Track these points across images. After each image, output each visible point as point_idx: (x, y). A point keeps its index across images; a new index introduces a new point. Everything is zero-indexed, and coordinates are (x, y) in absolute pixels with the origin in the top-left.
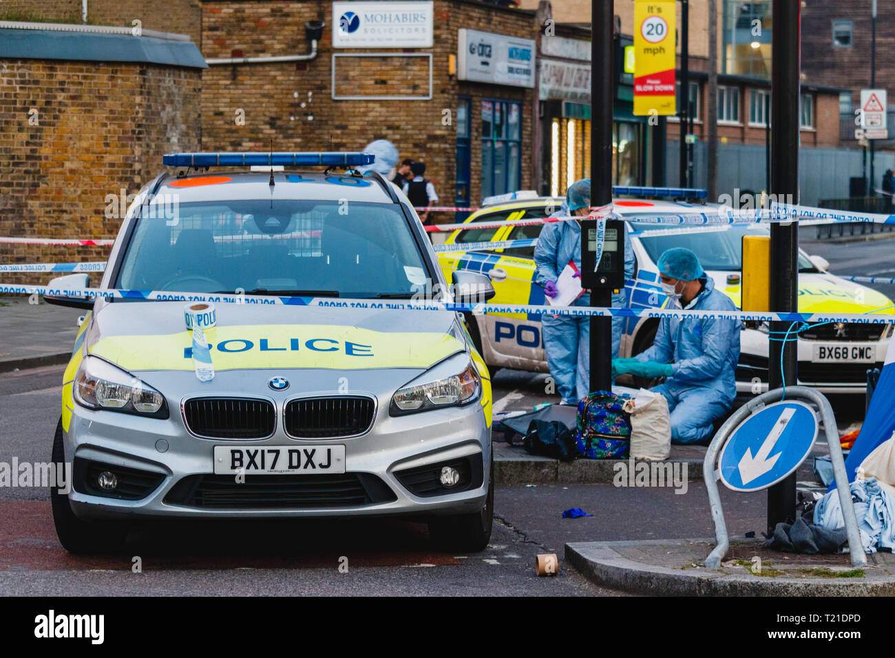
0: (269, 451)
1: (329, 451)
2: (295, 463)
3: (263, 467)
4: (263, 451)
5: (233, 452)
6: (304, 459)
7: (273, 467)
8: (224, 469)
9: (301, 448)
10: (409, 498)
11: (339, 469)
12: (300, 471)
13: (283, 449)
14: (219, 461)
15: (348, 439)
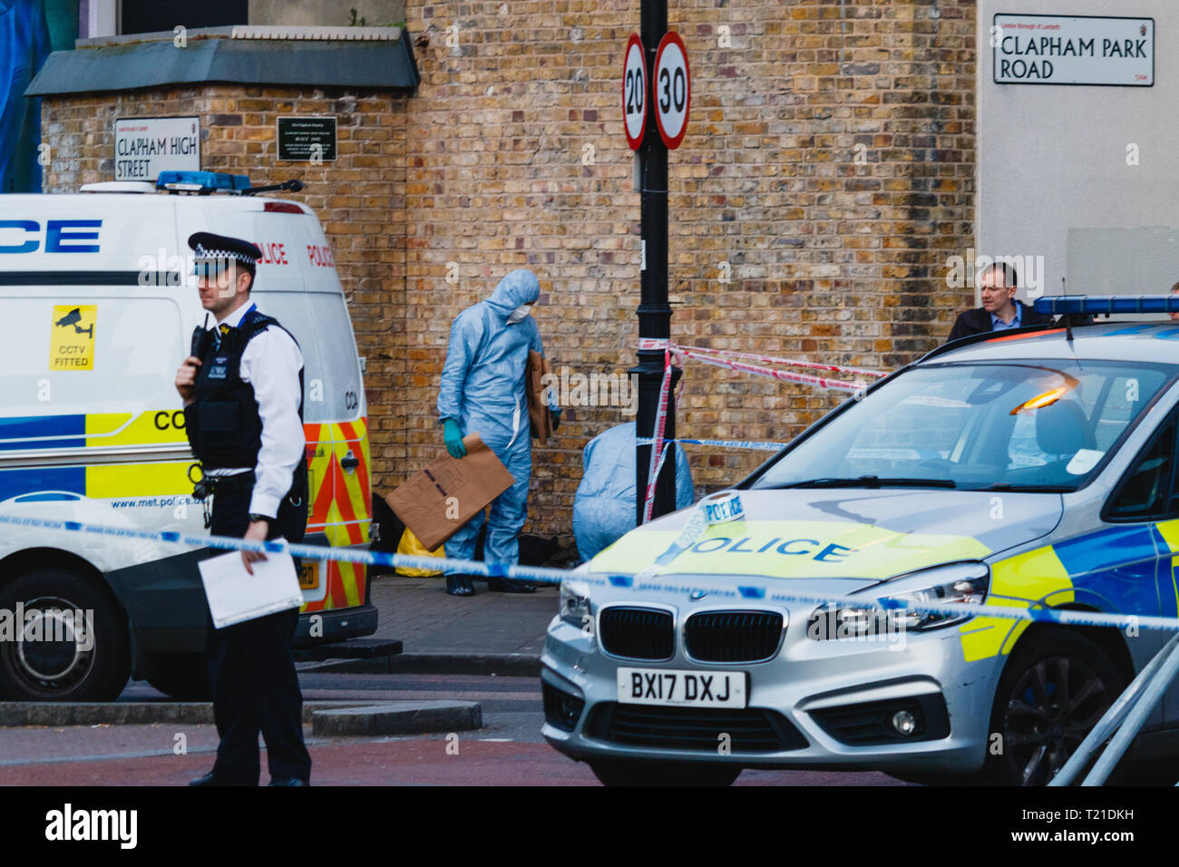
0: (667, 676)
1: (727, 679)
2: (691, 693)
3: (661, 697)
4: (660, 676)
5: (635, 675)
6: (701, 688)
7: (670, 697)
8: (625, 696)
9: (697, 674)
10: (825, 745)
11: (737, 701)
12: (697, 703)
13: (680, 675)
14: (621, 686)
15: (753, 666)
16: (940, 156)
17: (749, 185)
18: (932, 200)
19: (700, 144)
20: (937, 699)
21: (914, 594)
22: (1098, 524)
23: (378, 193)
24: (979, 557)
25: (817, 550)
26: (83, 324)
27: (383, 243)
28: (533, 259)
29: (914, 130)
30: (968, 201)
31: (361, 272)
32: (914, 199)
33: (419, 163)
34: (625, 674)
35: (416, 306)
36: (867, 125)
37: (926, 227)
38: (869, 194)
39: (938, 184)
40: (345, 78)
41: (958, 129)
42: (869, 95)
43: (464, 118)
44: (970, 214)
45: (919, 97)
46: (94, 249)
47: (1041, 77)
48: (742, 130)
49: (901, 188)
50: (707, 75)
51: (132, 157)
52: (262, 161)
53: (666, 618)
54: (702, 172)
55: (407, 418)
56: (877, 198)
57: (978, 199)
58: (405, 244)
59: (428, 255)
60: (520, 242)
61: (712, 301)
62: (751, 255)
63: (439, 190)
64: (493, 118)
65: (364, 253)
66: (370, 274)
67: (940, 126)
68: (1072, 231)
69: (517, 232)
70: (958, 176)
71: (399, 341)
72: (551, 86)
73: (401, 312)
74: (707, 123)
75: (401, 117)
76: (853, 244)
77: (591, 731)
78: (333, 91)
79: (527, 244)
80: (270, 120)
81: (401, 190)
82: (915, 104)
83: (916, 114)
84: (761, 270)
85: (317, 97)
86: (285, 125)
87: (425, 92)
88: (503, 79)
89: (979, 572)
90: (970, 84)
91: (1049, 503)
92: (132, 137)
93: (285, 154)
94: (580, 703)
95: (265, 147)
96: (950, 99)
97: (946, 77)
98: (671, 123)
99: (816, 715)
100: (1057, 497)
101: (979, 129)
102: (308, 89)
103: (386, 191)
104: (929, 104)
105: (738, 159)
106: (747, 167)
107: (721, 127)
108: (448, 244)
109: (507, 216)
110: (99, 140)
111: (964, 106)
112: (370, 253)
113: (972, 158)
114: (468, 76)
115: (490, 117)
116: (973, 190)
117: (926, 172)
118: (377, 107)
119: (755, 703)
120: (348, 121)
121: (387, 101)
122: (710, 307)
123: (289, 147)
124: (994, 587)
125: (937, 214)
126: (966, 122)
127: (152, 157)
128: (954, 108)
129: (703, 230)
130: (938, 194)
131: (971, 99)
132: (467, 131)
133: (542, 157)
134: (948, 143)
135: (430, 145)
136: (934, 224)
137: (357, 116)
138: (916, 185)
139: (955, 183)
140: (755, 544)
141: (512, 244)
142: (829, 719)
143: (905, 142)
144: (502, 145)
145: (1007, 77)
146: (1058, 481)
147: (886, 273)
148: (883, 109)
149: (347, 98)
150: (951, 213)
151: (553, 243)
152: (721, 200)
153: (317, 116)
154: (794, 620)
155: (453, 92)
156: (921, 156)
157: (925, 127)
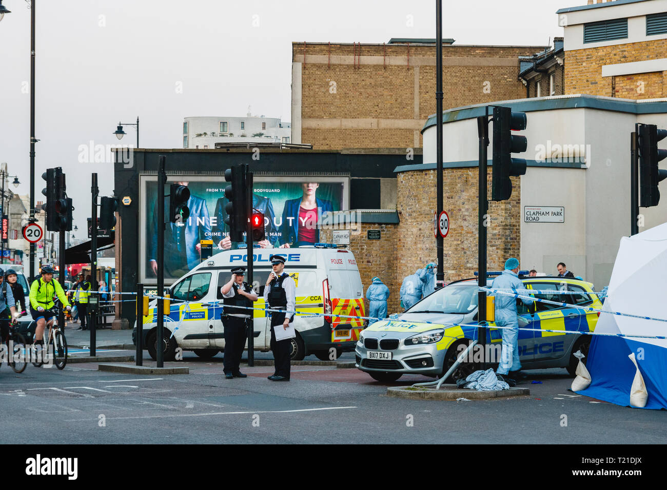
1: (388, 354)
2: (381, 357)
3: (375, 358)
4: (375, 353)
5: (370, 353)
6: (383, 356)
7: (377, 358)
8: (368, 357)
9: (382, 353)
10: (407, 368)
11: (390, 359)
12: (382, 359)
13: (379, 353)
14: (368, 355)
15: (393, 351)
16: (512, 239)
17: (469, 246)
18: (510, 249)
19: (459, 236)
20: (431, 358)
21: (427, 335)
22: (472, 321)
23: (390, 247)
24: (442, 328)
25: (409, 326)
26: (296, 277)
27: (392, 259)
28: (423, 262)
29: (505, 233)
30: (519, 249)
31: (387, 265)
32: (505, 249)
33: (400, 240)
34: (368, 353)
35: (399, 273)
36: (495, 232)
37: (508, 255)
38: (495, 247)
39: (511, 245)
40: (383, 221)
41: (516, 232)
42: (495, 225)
43: (409, 230)
44: (519, 252)
45: (506, 225)
46: (299, 260)
47: (536, 221)
48: (468, 233)
49: (502, 246)
50: (460, 220)
51: (336, 239)
52: (363, 240)
53: (376, 341)
54: (459, 242)
55: (397, 299)
56: (497, 248)
57: (521, 249)
58: (396, 259)
59: (401, 261)
60: (421, 258)
61: (461, 272)
62: (470, 262)
63: (404, 246)
64: (415, 230)
65: (388, 261)
66: (388, 266)
67: (511, 232)
68: (544, 256)
69: (420, 256)
70: (516, 243)
71: (395, 281)
72: (427, 223)
73: (396, 274)
74: (460, 231)
75: (396, 230)
76: (492, 259)
77: (363, 365)
78: (380, 224)
79: (422, 259)
80: (365, 231)
81: (396, 246)
82: (505, 227)
83: (506, 229)
84: (472, 265)
85: (376, 225)
86: (369, 232)
87: (401, 224)
88: (417, 221)
89: (442, 331)
90: (519, 222)
91: (461, 316)
92: (336, 234)
93: (369, 238)
94: (360, 359)
95: (364, 237)
96: (514, 226)
97: (513, 221)
98: (444, 232)
99: (406, 362)
100: (463, 315)
101: (521, 233)
102: (374, 224)
103: (392, 247)
104: (509, 227)
105: (467, 239)
106: (469, 241)
107: (463, 232)
108: (405, 259)
109: (418, 252)
110: (330, 235)
111: (517, 227)
112: (389, 261)
113: (519, 239)
114: (410, 221)
115: (414, 230)
116: (520, 247)
117: (508, 242)
118: (390, 228)
119: (393, 359)
120: (383, 231)
121: (393, 226)
122: (461, 273)
123: (370, 237)
124: (445, 334)
125: (511, 252)
126: (518, 231)
127: (340, 239)
128: (515, 228)
129: (459, 256)
130: (511, 247)
131: (519, 226)
132: (409, 233)
133: (425, 239)
134: (514, 236)
135: (402, 236)
136: (510, 255)
137: (386, 230)
138: (506, 245)
139: (515, 245)
140: (397, 325)
141: (419, 259)
142: (408, 362)
143: (503, 235)
144: (417, 236)
145: (528, 220)
146: (465, 312)
147: (499, 266)
148: (498, 228)
149: (383, 226)
150: (514, 252)
151: (427, 259)
152: (463, 249)
153: (376, 230)
154: (402, 341)
155: (407, 224)
156: (507, 239)
157: (508, 232)
